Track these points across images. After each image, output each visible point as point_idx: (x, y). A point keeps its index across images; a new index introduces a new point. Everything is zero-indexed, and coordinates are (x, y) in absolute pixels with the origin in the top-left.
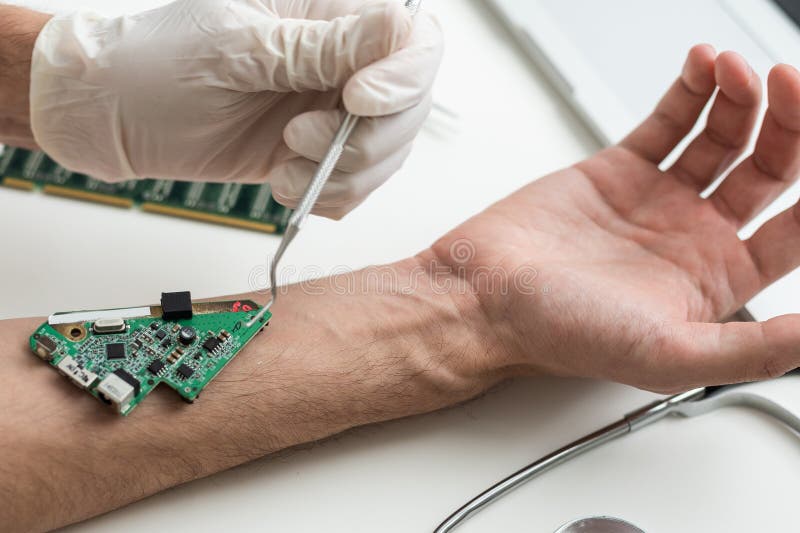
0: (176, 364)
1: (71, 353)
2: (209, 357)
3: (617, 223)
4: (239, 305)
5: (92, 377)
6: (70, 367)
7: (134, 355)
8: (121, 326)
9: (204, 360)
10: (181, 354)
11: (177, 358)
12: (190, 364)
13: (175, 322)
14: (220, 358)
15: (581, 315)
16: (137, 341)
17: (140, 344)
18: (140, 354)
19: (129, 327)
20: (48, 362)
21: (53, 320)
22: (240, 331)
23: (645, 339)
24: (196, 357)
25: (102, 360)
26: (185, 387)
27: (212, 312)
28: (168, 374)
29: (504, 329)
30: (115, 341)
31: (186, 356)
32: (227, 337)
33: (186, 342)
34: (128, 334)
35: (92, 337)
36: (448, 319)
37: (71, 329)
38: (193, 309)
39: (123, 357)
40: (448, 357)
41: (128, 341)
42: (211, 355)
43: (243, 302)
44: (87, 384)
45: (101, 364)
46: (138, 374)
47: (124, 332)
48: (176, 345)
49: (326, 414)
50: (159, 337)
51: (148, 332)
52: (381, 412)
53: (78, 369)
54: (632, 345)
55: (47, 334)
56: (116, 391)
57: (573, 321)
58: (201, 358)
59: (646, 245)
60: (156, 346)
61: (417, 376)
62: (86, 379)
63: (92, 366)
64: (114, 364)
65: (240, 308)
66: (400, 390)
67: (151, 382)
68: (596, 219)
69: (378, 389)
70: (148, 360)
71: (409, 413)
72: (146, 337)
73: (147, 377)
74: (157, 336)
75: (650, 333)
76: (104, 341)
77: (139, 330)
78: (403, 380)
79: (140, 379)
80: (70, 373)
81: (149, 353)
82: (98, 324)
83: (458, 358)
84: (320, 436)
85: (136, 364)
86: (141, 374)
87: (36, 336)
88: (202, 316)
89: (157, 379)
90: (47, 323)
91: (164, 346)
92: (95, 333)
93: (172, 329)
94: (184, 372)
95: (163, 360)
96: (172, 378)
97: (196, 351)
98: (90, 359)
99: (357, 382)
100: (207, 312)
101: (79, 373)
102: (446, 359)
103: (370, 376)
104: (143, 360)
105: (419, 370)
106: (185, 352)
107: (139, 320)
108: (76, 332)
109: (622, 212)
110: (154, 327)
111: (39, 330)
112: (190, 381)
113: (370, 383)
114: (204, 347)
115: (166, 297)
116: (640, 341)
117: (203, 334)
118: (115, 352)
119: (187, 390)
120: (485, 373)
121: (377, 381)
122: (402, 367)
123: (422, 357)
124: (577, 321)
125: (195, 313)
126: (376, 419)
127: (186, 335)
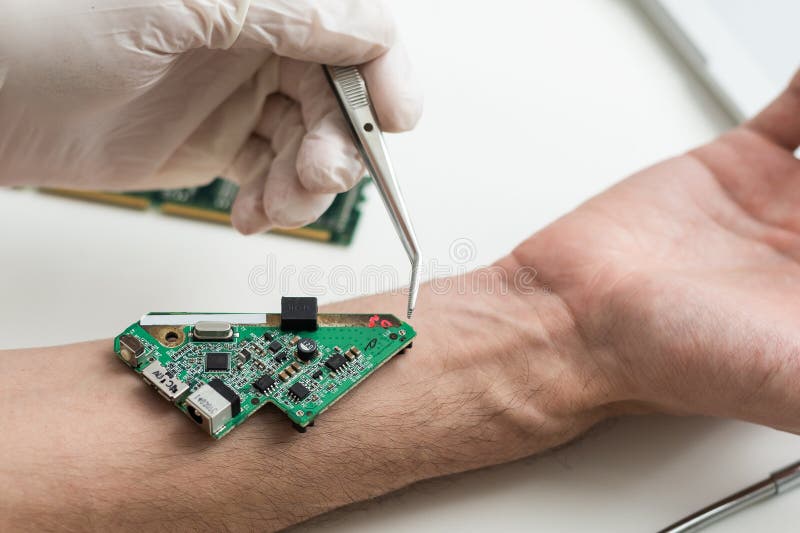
0: (290, 383)
1: (163, 360)
2: (331, 376)
3: (745, 222)
4: (377, 319)
5: (183, 388)
6: (157, 374)
7: (239, 368)
8: (227, 333)
9: (324, 381)
10: (297, 371)
11: (291, 376)
12: (307, 383)
13: (295, 334)
14: (344, 380)
15: (703, 337)
16: (244, 352)
17: (248, 356)
18: (246, 368)
19: (237, 335)
20: (133, 368)
21: (146, 321)
22: (375, 350)
23: (784, 366)
24: (316, 376)
25: (199, 372)
26: (298, 411)
27: (343, 325)
28: (278, 395)
29: (607, 357)
30: (218, 350)
31: (303, 374)
32: (356, 356)
33: (306, 357)
34: (235, 343)
35: (190, 344)
36: (536, 345)
37: (165, 332)
38: (319, 319)
39: (226, 369)
40: (536, 392)
41: (233, 350)
42: (334, 375)
43: (383, 317)
44: (176, 396)
45: (197, 375)
46: (240, 391)
47: (231, 340)
48: (292, 361)
49: (385, 464)
50: (273, 349)
51: (261, 343)
52: (452, 461)
53: (167, 377)
54: (766, 376)
55: (136, 336)
56: (208, 405)
57: (694, 346)
58: (321, 378)
59: (781, 249)
60: (268, 360)
61: (498, 416)
62: (175, 390)
63: (185, 377)
64: (212, 375)
65: (378, 323)
66: (477, 433)
67: (255, 401)
68: (718, 219)
69: (449, 433)
70: (256, 375)
71: (488, 463)
72: (257, 348)
73: (252, 395)
74: (271, 348)
75: (790, 359)
76: (204, 349)
77: (249, 340)
78: (481, 421)
79: (243, 397)
80: (157, 382)
81: (258, 366)
82: (199, 329)
83: (549, 392)
84: (378, 492)
85: (240, 379)
86: (246, 391)
87: (122, 337)
88: (329, 329)
89: (263, 399)
90: (139, 323)
91: (278, 360)
92: (195, 339)
93: (289, 342)
94: (298, 393)
95: (275, 377)
96: (283, 398)
97: (317, 369)
98: (183, 368)
99: (423, 423)
100: (335, 325)
101: (167, 382)
102: (534, 394)
103: (440, 417)
104: (249, 374)
105: (500, 409)
106: (303, 369)
107: (251, 328)
108: (171, 336)
109: (750, 209)
110: (267, 338)
111: (128, 330)
112: (304, 404)
113: (441, 424)
114: (327, 364)
115: (287, 302)
116: (778, 369)
117: (328, 350)
118: (216, 363)
119: (299, 414)
120: (583, 411)
121: (448, 422)
122: (478, 405)
123: (503, 394)
124: (698, 345)
125: (321, 324)
126: (447, 471)
127: (304, 348)
